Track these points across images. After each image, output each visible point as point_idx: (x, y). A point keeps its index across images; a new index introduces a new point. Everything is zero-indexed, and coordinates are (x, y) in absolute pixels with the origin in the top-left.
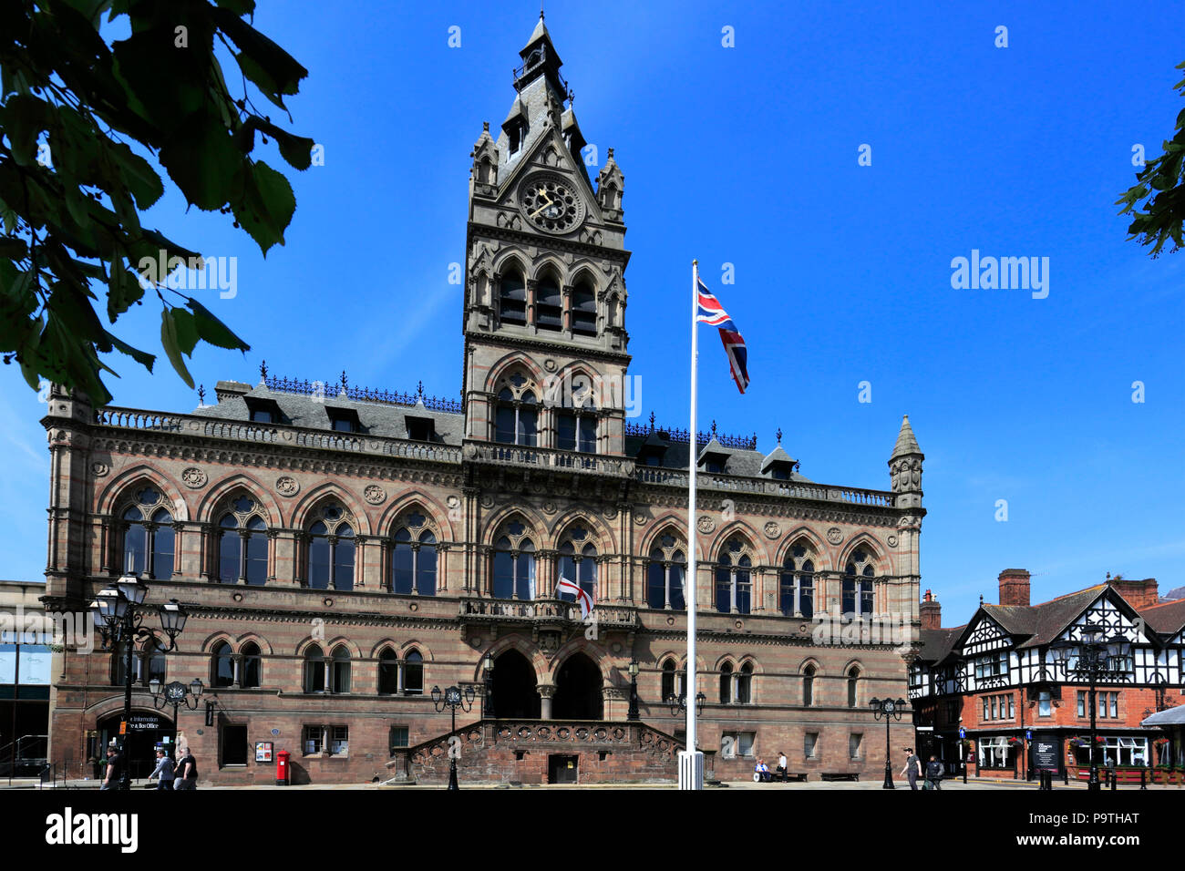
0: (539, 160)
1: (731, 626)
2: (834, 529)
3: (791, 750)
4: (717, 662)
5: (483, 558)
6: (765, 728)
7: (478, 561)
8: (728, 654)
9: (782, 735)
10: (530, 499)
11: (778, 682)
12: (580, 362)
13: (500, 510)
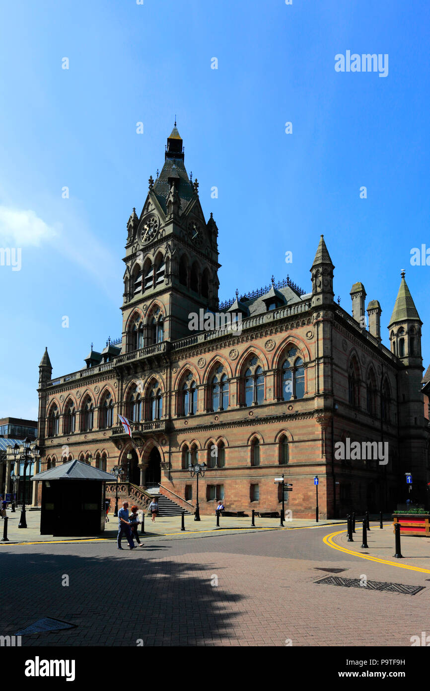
0: (145, 213)
1: (213, 420)
2: (269, 340)
3: (242, 496)
4: (206, 443)
5: (123, 407)
6: (227, 482)
7: (121, 409)
8: (211, 438)
9: (237, 486)
10: (137, 375)
11: (236, 451)
12: (155, 299)
13: (128, 384)
